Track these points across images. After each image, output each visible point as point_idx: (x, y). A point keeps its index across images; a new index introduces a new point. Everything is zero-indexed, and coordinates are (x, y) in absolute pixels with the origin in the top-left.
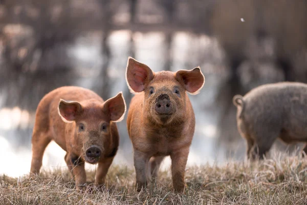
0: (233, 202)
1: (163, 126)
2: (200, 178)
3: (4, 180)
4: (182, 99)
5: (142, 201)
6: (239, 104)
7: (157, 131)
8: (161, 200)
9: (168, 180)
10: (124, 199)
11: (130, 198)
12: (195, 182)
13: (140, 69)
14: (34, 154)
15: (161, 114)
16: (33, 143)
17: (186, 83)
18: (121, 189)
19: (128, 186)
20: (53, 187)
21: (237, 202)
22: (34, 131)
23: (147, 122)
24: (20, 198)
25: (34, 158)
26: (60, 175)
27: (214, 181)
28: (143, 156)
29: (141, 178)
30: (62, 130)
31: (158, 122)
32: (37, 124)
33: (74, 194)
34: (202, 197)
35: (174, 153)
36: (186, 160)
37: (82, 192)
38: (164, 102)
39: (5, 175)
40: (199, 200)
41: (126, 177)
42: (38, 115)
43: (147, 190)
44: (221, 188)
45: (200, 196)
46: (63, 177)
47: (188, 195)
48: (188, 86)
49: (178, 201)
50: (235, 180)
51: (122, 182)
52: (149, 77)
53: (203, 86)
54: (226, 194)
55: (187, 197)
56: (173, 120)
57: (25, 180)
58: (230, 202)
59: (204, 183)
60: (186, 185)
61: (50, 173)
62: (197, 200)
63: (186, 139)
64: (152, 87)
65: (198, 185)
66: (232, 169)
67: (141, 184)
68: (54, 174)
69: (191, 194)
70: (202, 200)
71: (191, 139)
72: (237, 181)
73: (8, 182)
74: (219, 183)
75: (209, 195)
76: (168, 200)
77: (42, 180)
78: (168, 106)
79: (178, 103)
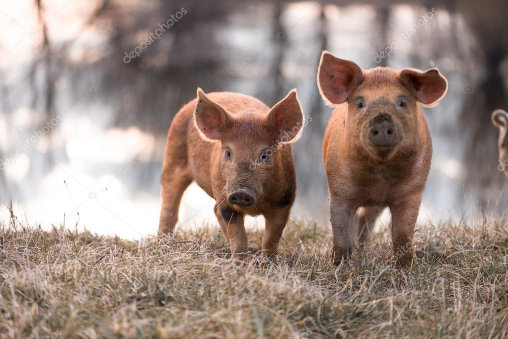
0: (494, 285)
1: (381, 163)
2: (438, 244)
3: (116, 243)
4: (412, 116)
5: (343, 280)
6: (502, 124)
7: (371, 170)
8: (373, 279)
9: (384, 246)
10: (312, 278)
11: (322, 275)
12: (430, 250)
13: (341, 67)
14: (164, 203)
15: (379, 146)
16: (163, 184)
17: (417, 89)
18: (306, 262)
19: (319, 256)
20: (196, 256)
21: (500, 284)
22: (165, 164)
23: (353, 153)
24: (144, 274)
25: (165, 209)
26: (208, 237)
27: (462, 250)
28: (345, 206)
29: (341, 242)
30: (206, 163)
31: (373, 156)
32: (169, 154)
33: (231, 268)
34: (441, 276)
35: (397, 203)
36: (415, 215)
37: (245, 265)
38: (383, 127)
39: (118, 236)
40: (437, 279)
41: (314, 242)
42: (171, 139)
43: (350, 262)
44: (473, 261)
45: (438, 273)
46: (212, 239)
47: (418, 272)
48: (420, 93)
49: (401, 281)
50: (496, 248)
51: (308, 249)
52: (355, 80)
53: (445, 94)
54: (482, 270)
55: (416, 276)
56: (398, 153)
57: (150, 245)
58: (489, 283)
59: (445, 252)
60: (415, 256)
61: (191, 234)
62: (432, 280)
63: (417, 181)
64: (361, 98)
65: (435, 257)
66: (491, 231)
67: (341, 252)
68: (197, 236)
69: (424, 271)
70: (443, 280)
71: (424, 179)
72: (500, 250)
73: (124, 247)
74: (470, 252)
75: (453, 272)
76: (385, 280)
77: (178, 244)
78: (390, 132)
79: (405, 124)
